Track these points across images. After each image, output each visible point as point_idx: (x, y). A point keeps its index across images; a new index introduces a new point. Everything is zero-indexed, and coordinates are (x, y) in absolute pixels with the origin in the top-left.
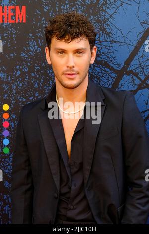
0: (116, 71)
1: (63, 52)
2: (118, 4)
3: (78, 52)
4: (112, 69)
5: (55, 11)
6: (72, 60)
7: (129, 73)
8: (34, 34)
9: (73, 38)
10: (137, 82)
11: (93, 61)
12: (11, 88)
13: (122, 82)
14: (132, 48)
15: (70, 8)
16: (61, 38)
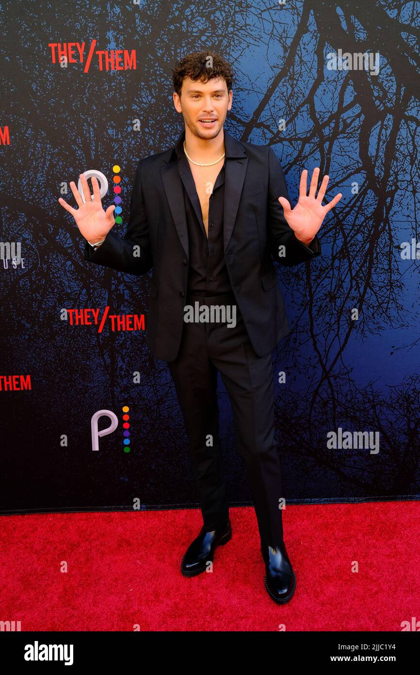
0: (244, 124)
1: (198, 95)
2: (244, 45)
3: (216, 95)
4: (239, 121)
5: (170, 55)
6: (210, 104)
7: (259, 125)
8: (147, 83)
9: (210, 78)
10: (269, 135)
11: (230, 108)
12: (121, 148)
13: (251, 136)
14: (262, 97)
15: (188, 51)
16: (195, 78)
